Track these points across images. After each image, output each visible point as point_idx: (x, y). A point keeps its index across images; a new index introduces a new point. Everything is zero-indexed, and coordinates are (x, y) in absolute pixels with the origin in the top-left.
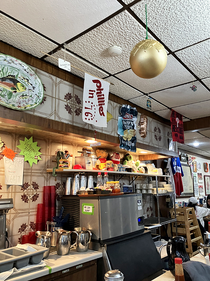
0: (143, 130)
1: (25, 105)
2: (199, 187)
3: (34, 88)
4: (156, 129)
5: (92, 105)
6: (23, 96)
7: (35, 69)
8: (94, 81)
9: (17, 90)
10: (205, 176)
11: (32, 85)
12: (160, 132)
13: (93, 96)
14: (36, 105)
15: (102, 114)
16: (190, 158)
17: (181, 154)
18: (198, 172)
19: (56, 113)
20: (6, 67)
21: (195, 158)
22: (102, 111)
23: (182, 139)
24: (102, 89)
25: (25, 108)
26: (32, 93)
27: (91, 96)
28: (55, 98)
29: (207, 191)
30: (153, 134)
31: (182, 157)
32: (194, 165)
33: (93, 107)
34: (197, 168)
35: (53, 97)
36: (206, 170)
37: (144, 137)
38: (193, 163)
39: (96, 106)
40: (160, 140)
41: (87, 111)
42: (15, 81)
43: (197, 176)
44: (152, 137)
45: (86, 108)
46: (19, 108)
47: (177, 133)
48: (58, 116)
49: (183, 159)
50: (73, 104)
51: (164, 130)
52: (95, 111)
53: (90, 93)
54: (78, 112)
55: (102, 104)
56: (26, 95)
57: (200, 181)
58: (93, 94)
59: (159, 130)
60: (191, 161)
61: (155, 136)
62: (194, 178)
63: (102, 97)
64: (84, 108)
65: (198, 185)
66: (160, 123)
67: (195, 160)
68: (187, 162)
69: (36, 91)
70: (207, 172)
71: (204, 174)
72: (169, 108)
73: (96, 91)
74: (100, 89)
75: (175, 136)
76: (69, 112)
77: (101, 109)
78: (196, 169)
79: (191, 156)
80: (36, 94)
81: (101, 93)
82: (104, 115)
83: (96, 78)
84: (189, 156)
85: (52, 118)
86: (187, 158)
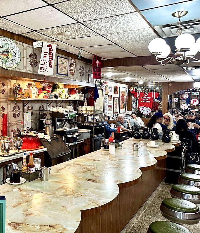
0: (73, 70)
1: (13, 66)
2: (108, 107)
3: (16, 54)
4: (81, 68)
5: (45, 62)
6: (11, 60)
7: (15, 41)
8: (48, 46)
9: (9, 58)
10: (114, 98)
11: (15, 52)
12: (83, 70)
13: (46, 56)
14: (17, 65)
15: (51, 66)
16: (103, 83)
17: (96, 80)
18: (109, 94)
19: (25, 67)
20: (4, 44)
21: (107, 83)
22: (51, 64)
23: (100, 76)
24: (52, 50)
25: (13, 68)
26: (15, 58)
27: (45, 56)
28: (25, 58)
29: (115, 109)
30: (79, 72)
31: (97, 83)
32: (106, 89)
33: (46, 63)
34: (108, 91)
35: (24, 58)
36: (116, 92)
37: (73, 75)
38: (105, 87)
39: (47, 62)
40: (83, 76)
41: (42, 66)
42: (8, 52)
43: (107, 97)
44: (77, 75)
45: (41, 64)
46: (11, 69)
47: (96, 72)
48: (27, 70)
49: (98, 84)
50: (33, 60)
51: (86, 67)
52: (47, 65)
53: (44, 54)
54: (36, 65)
55: (51, 60)
56: (13, 60)
57: (110, 102)
58: (46, 55)
59: (83, 68)
60: (103, 86)
61: (80, 73)
62: (105, 99)
63: (52, 55)
64: (40, 64)
65: (108, 105)
66: (84, 62)
67: (107, 84)
68: (101, 87)
69: (17, 56)
70: (117, 94)
71: (114, 95)
72: (92, 54)
73: (48, 52)
74: (51, 50)
75: (95, 74)
76: (31, 66)
77: (50, 63)
78: (108, 93)
79: (104, 81)
80: (17, 58)
81: (51, 52)
82: (52, 67)
83: (49, 44)
84: (102, 81)
85: (24, 71)
86: (101, 83)
